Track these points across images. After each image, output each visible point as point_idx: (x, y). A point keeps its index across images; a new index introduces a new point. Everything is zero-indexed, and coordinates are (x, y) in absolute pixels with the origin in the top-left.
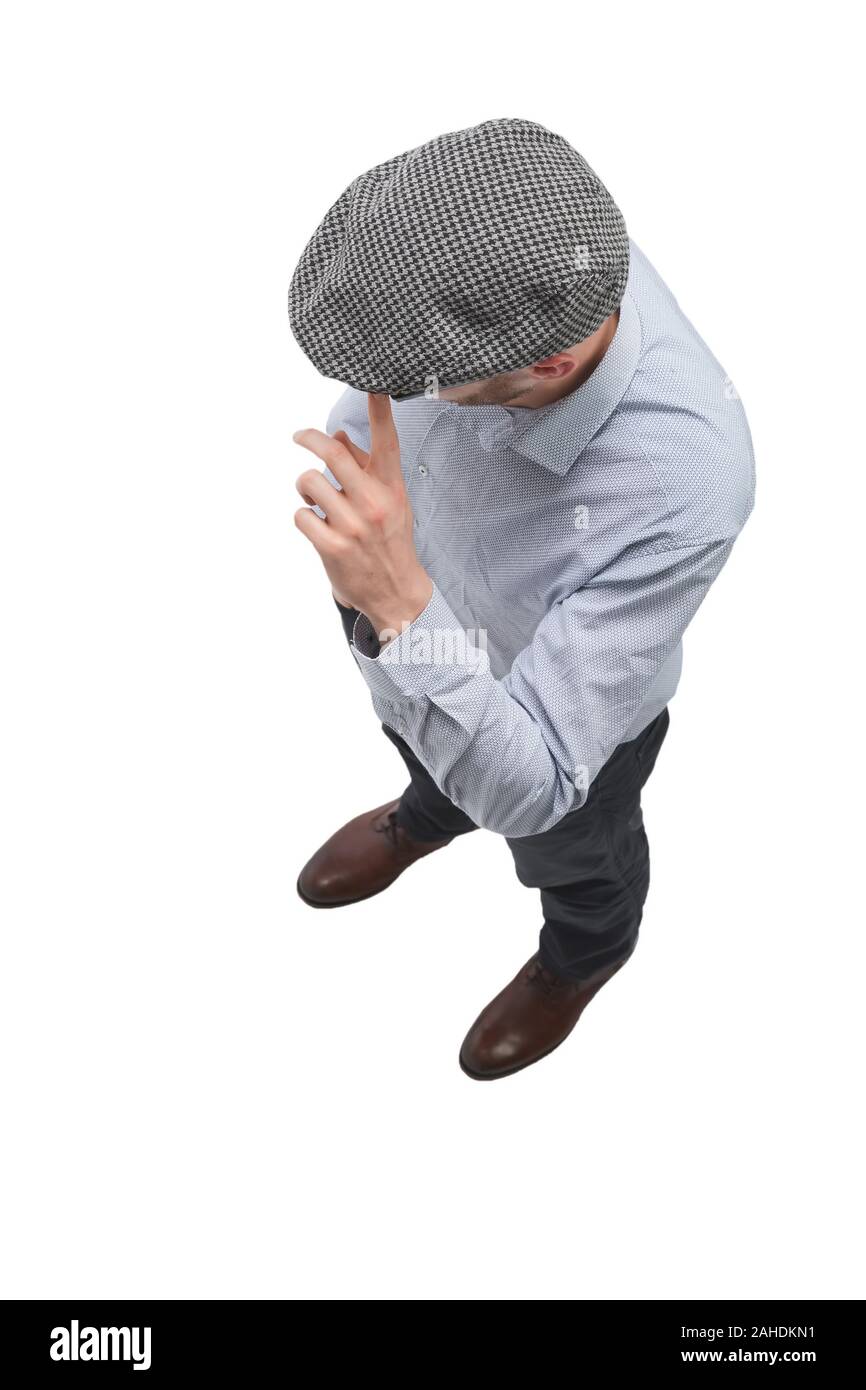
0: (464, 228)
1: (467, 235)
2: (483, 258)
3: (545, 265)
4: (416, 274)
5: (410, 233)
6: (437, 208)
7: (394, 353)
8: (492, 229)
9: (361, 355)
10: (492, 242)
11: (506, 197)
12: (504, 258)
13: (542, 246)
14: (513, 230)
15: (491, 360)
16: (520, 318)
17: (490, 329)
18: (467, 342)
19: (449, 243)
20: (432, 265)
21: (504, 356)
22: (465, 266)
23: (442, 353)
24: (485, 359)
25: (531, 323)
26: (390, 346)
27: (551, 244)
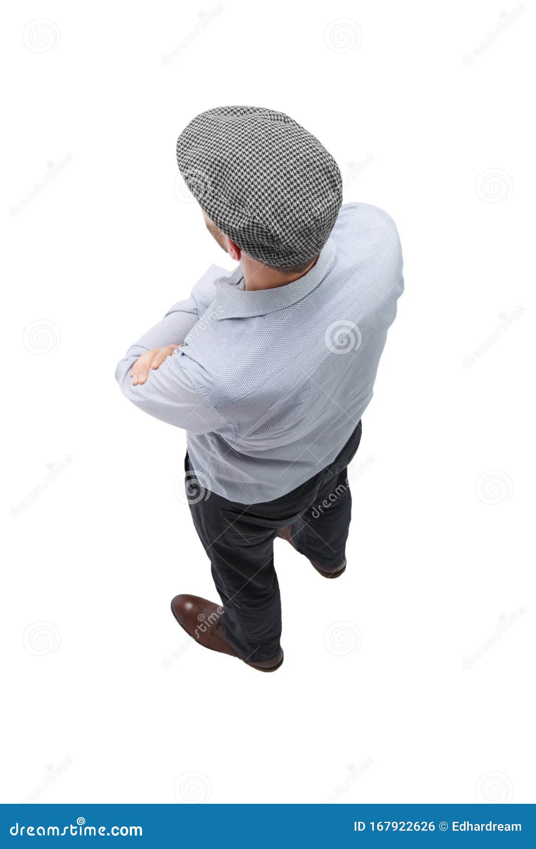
0: (264, 159)
1: (261, 162)
2: (252, 173)
5: (253, 138)
6: (270, 144)
10: (262, 174)
12: (256, 183)
14: (272, 182)
16: (233, 207)
17: (223, 196)
19: (254, 156)
25: (233, 214)
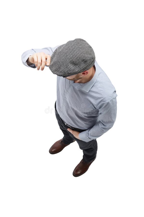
3: (85, 57)
4: (67, 58)
7: (64, 69)
8: (77, 52)
9: (59, 70)
11: (79, 48)
13: (84, 54)
18: (74, 68)
20: (69, 57)
21: (79, 70)
22: (73, 57)
23: (70, 69)
24: (76, 70)
26: (63, 69)
27: (85, 54)
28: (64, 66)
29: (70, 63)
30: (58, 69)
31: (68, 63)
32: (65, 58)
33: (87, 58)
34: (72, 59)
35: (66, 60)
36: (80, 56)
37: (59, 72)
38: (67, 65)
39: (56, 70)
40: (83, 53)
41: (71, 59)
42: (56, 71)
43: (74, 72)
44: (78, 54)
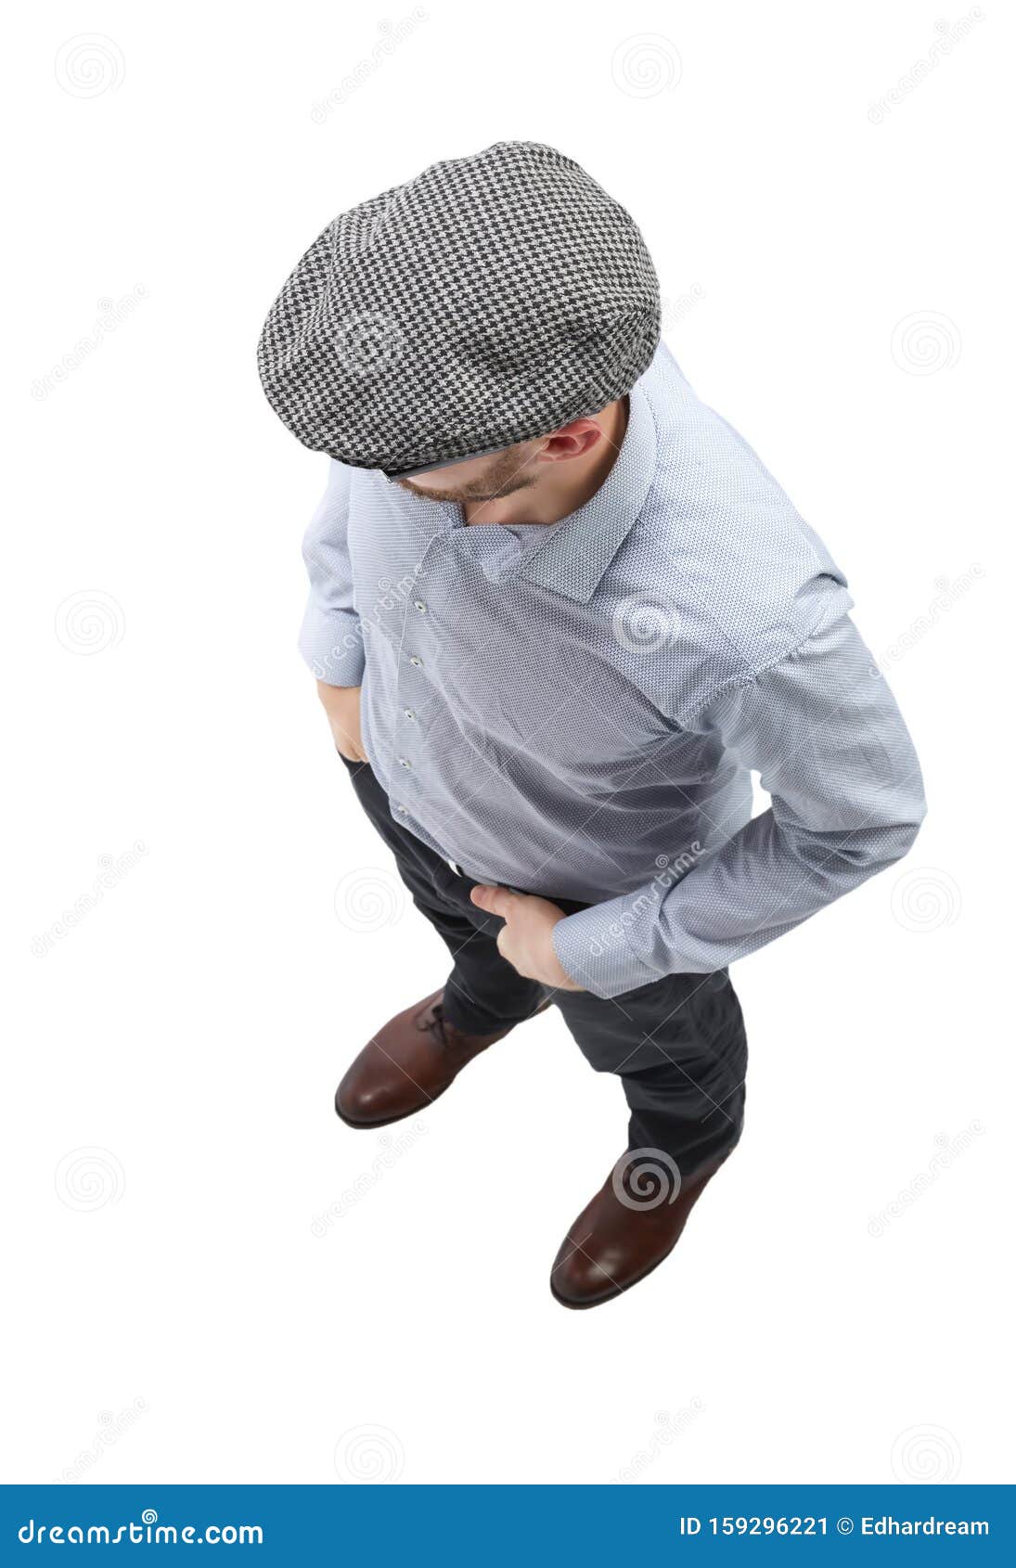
3: (583, 298)
4: (427, 313)
5: (418, 266)
6: (449, 235)
7: (400, 409)
8: (518, 257)
9: (355, 417)
10: (518, 272)
11: (531, 221)
13: (577, 276)
15: (516, 415)
16: (551, 363)
17: (515, 379)
18: (487, 394)
19: (467, 274)
20: (447, 300)
21: (532, 411)
22: (487, 301)
23: (459, 407)
24: (509, 414)
25: (564, 370)
26: (395, 401)
27: (587, 274)
28: (401, 379)
29: (457, 354)
30: (350, 403)
31: (443, 353)
32: (414, 311)
33: (604, 306)
34: (472, 320)
35: (422, 327)
36: (543, 292)
37: (358, 431)
38: (432, 367)
39: (333, 415)
40: (565, 265)
41: (464, 318)
42: (332, 422)
43: (487, 432)
44: (526, 274)
